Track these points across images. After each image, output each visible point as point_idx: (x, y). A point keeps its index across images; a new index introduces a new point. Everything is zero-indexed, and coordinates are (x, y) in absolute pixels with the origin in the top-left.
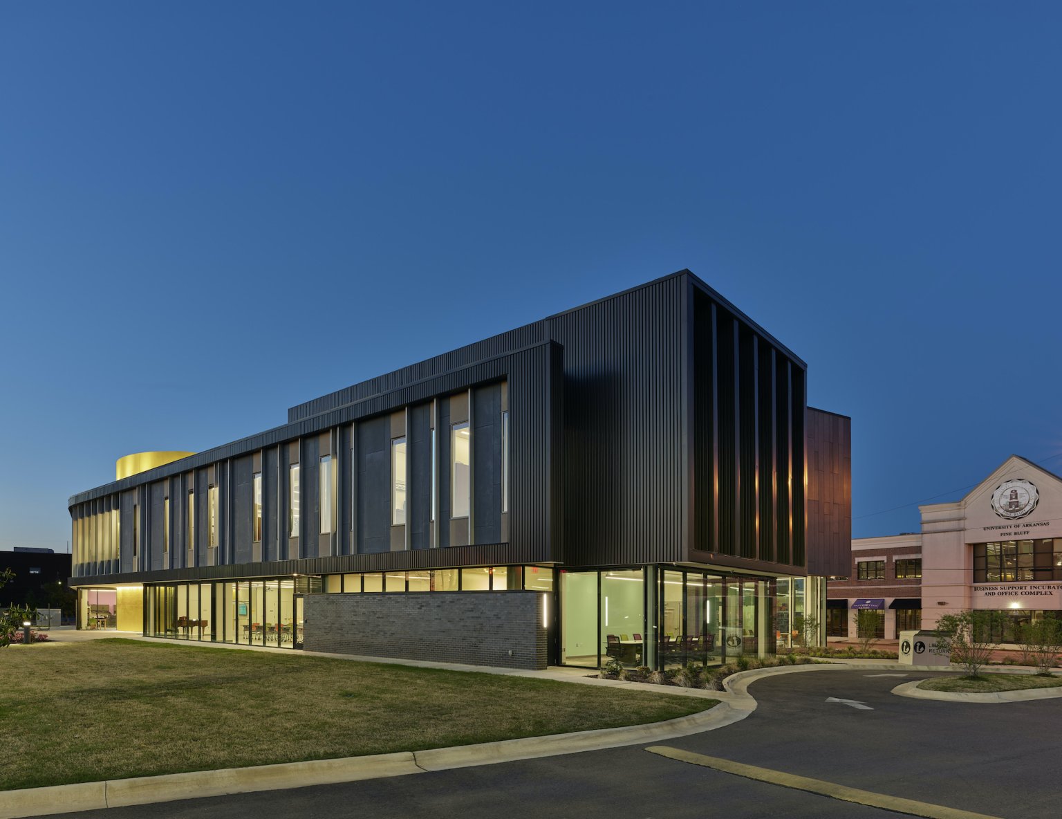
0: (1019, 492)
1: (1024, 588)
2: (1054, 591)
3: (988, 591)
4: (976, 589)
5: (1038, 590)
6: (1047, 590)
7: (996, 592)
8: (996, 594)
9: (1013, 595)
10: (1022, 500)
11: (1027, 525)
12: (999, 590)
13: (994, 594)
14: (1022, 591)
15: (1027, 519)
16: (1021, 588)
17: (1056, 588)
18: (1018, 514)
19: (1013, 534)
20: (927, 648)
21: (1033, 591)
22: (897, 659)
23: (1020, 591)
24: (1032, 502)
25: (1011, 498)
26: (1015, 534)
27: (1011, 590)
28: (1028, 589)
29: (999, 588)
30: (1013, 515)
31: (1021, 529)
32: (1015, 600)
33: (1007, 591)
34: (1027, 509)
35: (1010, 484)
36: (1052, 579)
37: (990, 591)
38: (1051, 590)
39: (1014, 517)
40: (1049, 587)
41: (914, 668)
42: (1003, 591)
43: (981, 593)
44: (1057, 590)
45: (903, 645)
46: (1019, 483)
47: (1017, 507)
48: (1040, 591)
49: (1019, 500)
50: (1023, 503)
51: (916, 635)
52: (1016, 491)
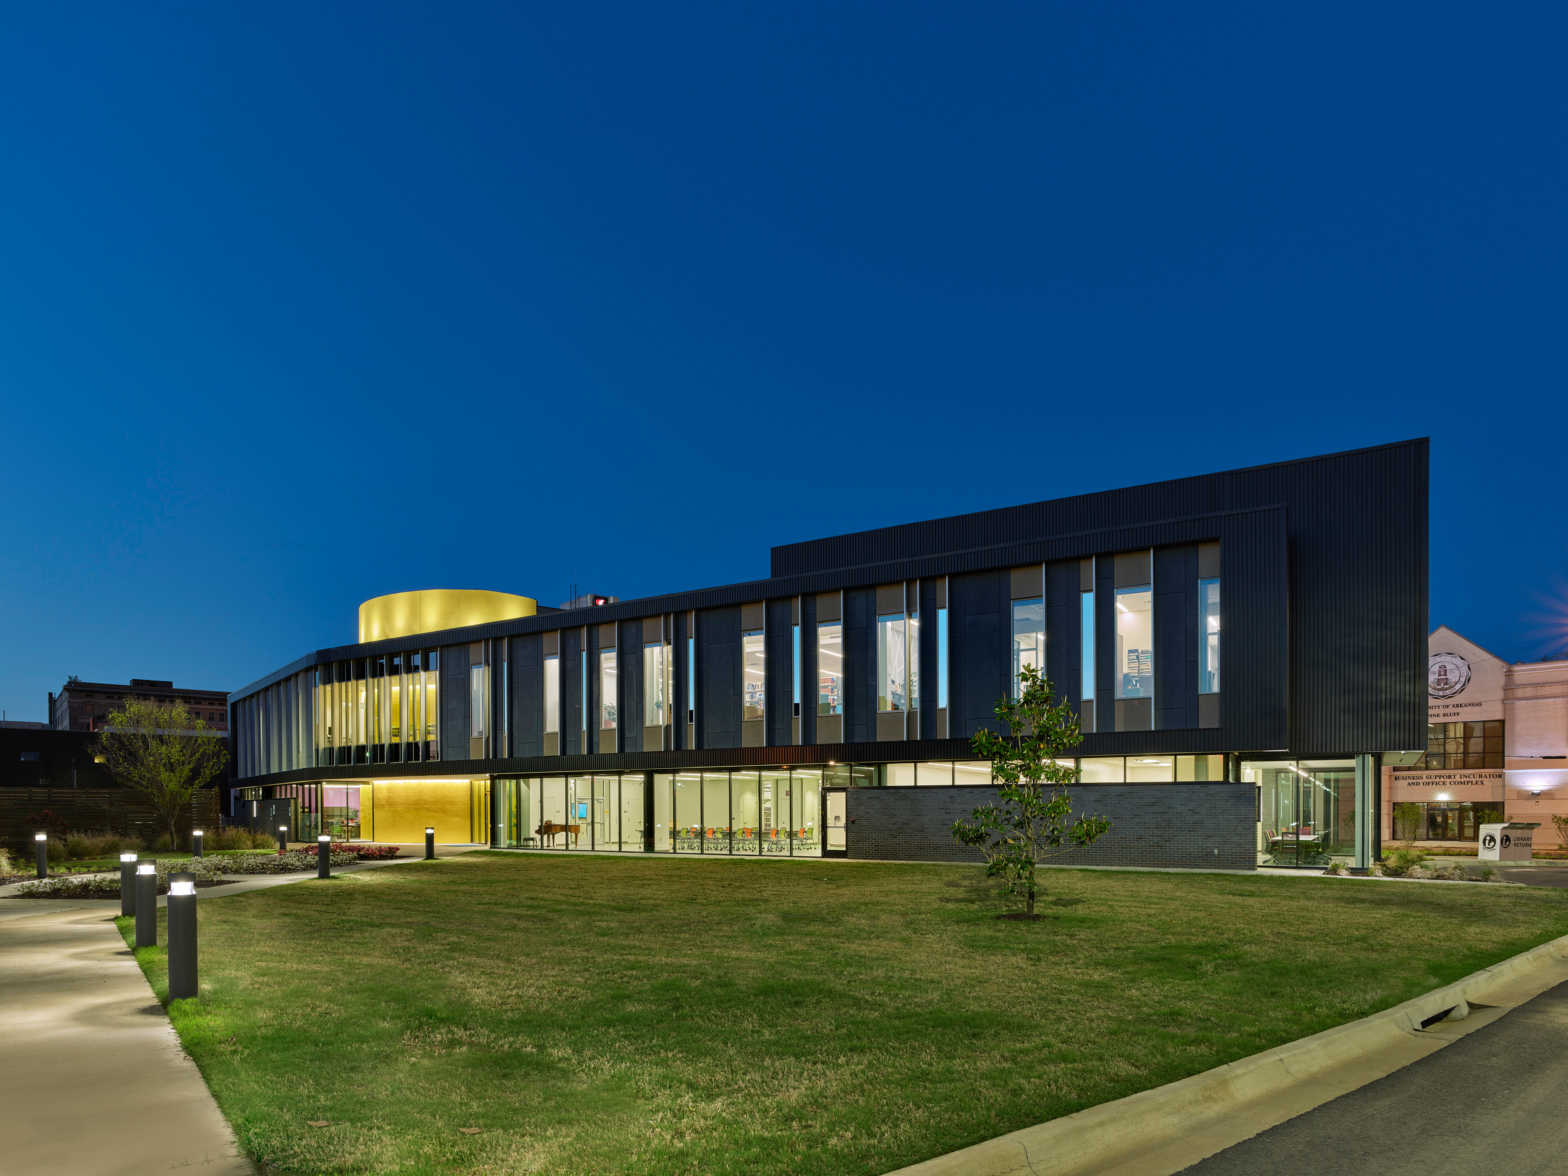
0: (1448, 668)
1: (1453, 777)
2: (1485, 781)
3: (1411, 781)
4: (1396, 778)
5: (1468, 779)
6: (1478, 779)
7: (1421, 781)
8: (1421, 784)
9: (1440, 784)
10: (1453, 677)
11: (1457, 706)
12: (1424, 780)
13: (1418, 784)
14: (1450, 780)
15: (1457, 699)
16: (1450, 777)
17: (1488, 776)
18: (1448, 692)
19: (1441, 715)
20: (1512, 842)
21: (1462, 780)
22: (1477, 855)
23: (1448, 780)
24: (1463, 679)
25: (1440, 675)
26: (1444, 715)
27: (1438, 780)
28: (1458, 778)
29: (1424, 777)
30: (1441, 693)
31: (1451, 710)
32: (1443, 791)
33: (1434, 780)
34: (1458, 687)
35: (1438, 659)
36: (1484, 768)
37: (1413, 781)
38: (1482, 779)
39: (1443, 696)
40: (1481, 776)
41: (1503, 863)
42: (1430, 780)
43: (1402, 784)
44: (1488, 779)
45: (1485, 840)
46: (1449, 658)
47: (1446, 684)
48: (1470, 780)
49: (1449, 676)
50: (1453, 680)
51: (1504, 828)
52: (1445, 667)
